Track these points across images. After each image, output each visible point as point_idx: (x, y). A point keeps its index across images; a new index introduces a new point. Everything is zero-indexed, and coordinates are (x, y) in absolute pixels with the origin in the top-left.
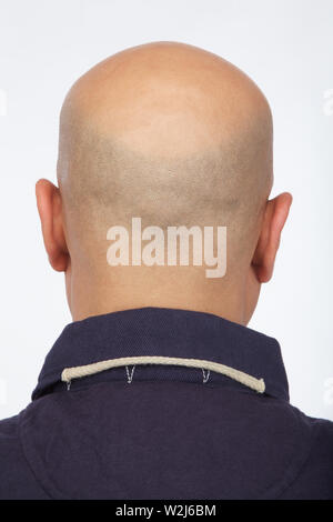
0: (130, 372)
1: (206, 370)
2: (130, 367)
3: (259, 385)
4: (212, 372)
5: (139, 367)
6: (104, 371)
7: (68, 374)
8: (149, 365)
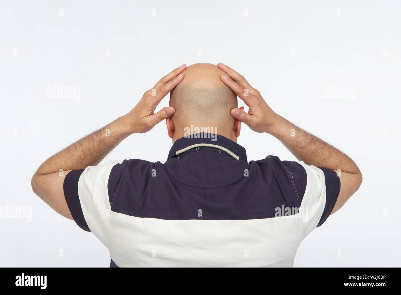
0: (197, 150)
1: (220, 149)
2: (197, 147)
3: (238, 158)
4: (222, 150)
5: (200, 147)
6: (189, 150)
7: (178, 153)
8: (203, 147)
